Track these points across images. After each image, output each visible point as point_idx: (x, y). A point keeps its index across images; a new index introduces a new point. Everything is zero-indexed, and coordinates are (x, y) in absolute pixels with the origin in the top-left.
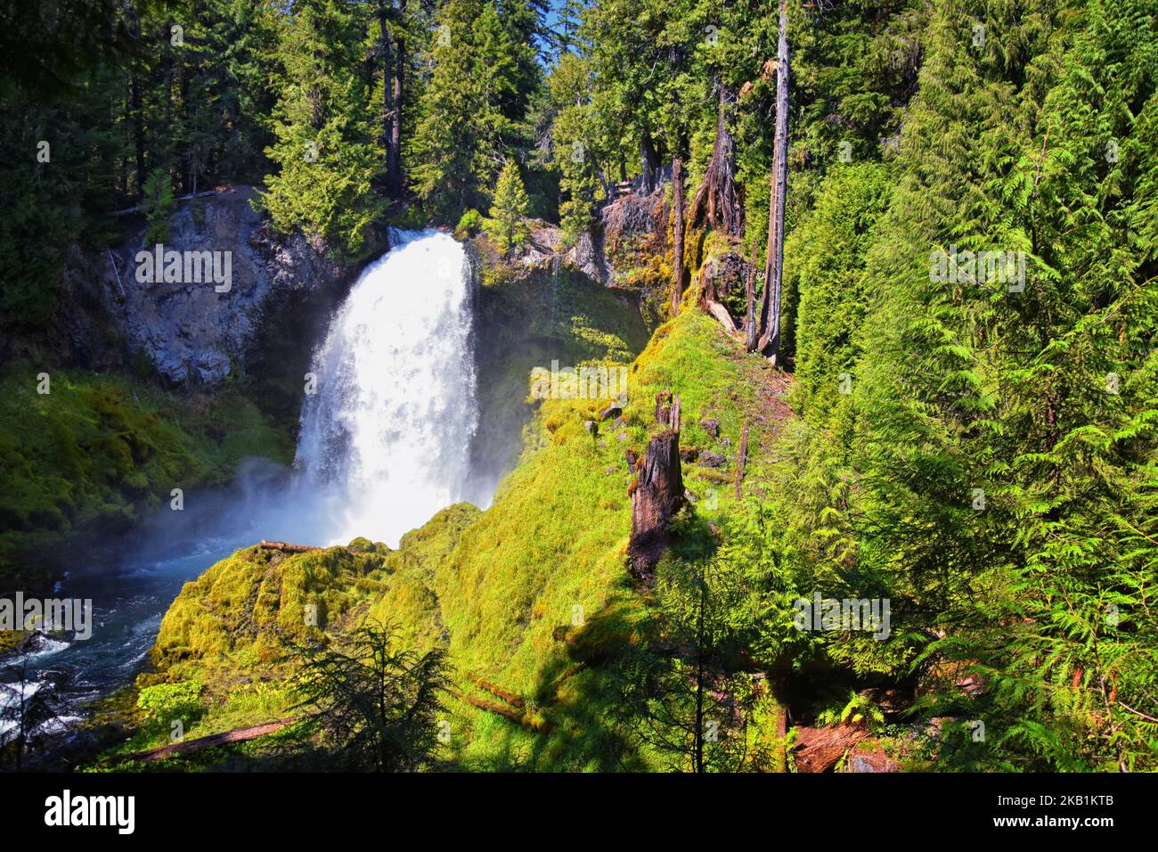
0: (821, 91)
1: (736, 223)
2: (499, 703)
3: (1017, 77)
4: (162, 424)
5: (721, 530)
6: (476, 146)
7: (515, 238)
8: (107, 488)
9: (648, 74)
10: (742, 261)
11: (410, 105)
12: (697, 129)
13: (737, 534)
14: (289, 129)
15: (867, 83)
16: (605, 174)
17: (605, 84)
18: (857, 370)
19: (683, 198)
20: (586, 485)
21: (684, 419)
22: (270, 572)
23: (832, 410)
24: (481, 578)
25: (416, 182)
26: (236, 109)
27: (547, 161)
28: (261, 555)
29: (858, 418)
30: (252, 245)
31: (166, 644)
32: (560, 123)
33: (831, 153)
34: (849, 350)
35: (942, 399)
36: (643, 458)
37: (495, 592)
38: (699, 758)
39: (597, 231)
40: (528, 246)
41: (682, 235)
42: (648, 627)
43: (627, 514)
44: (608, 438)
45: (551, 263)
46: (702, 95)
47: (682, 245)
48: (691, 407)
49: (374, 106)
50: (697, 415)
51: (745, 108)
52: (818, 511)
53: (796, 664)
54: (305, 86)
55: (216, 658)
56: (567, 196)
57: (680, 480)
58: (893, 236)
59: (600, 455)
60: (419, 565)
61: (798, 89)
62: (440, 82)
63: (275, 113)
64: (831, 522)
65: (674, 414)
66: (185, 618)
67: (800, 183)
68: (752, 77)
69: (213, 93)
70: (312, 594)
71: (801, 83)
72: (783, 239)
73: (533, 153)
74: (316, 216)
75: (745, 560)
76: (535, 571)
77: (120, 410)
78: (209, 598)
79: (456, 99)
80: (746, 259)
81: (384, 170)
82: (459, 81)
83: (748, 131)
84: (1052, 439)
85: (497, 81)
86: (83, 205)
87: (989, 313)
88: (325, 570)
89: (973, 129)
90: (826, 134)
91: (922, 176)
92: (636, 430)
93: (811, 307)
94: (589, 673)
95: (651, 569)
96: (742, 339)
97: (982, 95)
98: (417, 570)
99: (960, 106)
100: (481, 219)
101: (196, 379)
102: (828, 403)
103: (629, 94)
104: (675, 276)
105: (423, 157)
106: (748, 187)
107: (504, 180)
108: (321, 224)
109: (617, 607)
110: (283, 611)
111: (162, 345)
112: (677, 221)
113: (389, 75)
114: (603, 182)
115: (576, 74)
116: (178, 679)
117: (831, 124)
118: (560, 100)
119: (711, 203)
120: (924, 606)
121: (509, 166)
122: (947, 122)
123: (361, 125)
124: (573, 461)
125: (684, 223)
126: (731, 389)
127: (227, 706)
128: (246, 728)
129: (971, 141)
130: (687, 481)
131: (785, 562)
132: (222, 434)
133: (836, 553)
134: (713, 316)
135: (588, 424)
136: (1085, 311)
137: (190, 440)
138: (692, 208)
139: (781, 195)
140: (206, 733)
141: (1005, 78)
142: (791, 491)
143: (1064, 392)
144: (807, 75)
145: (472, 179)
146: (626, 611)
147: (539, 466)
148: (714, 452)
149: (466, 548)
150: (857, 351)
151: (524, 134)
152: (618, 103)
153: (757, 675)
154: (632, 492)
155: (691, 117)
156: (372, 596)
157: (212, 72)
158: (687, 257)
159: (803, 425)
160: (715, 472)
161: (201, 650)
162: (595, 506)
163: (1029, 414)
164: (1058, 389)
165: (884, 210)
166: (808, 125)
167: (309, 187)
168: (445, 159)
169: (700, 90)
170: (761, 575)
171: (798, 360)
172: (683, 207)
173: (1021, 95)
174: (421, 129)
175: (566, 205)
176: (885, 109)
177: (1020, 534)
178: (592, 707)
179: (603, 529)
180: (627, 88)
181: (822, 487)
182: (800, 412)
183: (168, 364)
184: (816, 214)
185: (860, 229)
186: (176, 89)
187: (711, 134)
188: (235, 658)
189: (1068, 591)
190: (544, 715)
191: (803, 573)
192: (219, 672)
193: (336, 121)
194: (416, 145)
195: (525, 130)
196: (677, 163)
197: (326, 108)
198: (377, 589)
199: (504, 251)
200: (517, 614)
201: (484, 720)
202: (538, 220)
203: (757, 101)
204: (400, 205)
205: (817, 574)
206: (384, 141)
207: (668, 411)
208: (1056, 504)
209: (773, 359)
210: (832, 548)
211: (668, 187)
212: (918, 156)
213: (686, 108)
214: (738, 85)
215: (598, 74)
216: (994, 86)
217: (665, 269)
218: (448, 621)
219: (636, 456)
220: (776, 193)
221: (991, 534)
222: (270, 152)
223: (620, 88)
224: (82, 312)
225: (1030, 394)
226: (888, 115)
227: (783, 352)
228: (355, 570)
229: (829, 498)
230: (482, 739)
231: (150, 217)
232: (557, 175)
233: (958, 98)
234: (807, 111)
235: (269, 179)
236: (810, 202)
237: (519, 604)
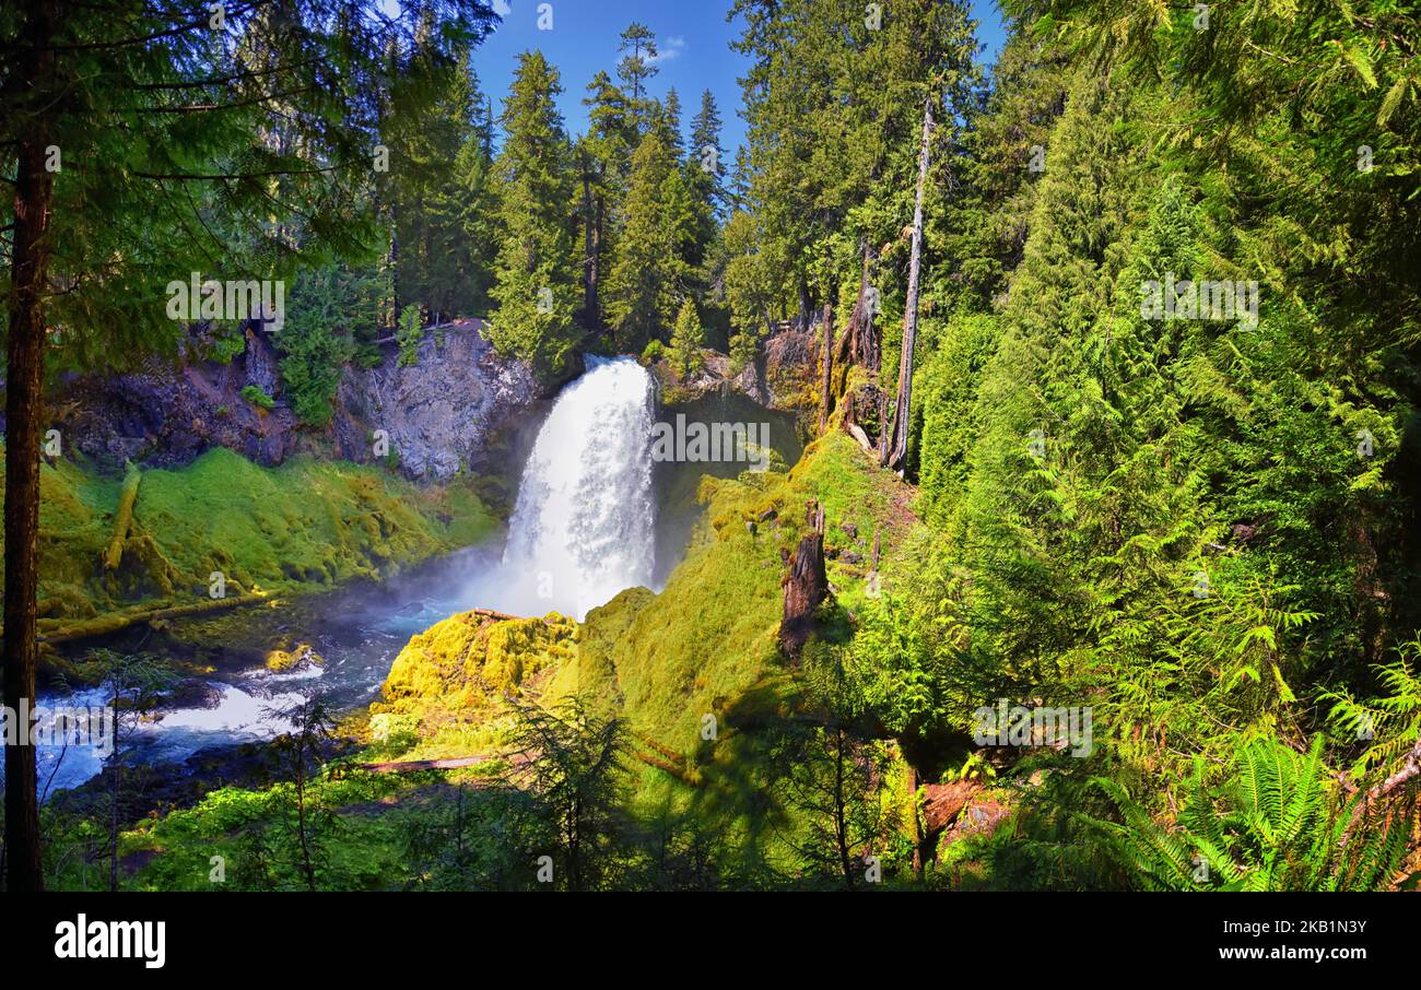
0: (947, 254)
1: (873, 359)
2: (663, 760)
3: (1098, 257)
4: (404, 508)
5: (858, 618)
6: (660, 287)
7: (691, 364)
8: (360, 555)
9: (807, 231)
10: (878, 391)
11: (606, 252)
12: (845, 280)
13: (871, 622)
14: (508, 273)
15: (984, 250)
16: (769, 313)
17: (770, 238)
18: (969, 484)
19: (832, 336)
20: (745, 576)
21: (828, 522)
22: (480, 633)
23: (949, 517)
24: (652, 651)
25: (610, 316)
26: (467, 258)
27: (720, 301)
28: (474, 621)
29: (970, 523)
30: (480, 367)
31: (395, 683)
32: (731, 269)
33: (953, 305)
34: (963, 467)
35: (1034, 513)
36: (795, 555)
37: (664, 664)
38: (841, 819)
39: (760, 361)
40: (702, 372)
41: (830, 368)
42: (795, 700)
43: (779, 602)
44: (765, 537)
45: (721, 386)
46: (851, 252)
47: (829, 377)
48: (833, 513)
49: (577, 253)
50: (838, 520)
51: (885, 264)
52: (937, 602)
53: (923, 732)
54: (522, 238)
55: (432, 699)
56: (736, 331)
57: (824, 574)
58: (999, 375)
59: (758, 551)
60: (601, 637)
61: (929, 251)
62: (632, 233)
63: (498, 261)
64: (949, 612)
65: (819, 518)
66: (411, 663)
67: (927, 328)
68: (892, 239)
69: (450, 246)
70: (512, 655)
71: (931, 246)
72: (912, 374)
73: (708, 293)
74: (527, 344)
75: (877, 644)
76: (700, 648)
77: (373, 494)
78: (430, 650)
79: (645, 247)
80: (881, 389)
81: (584, 306)
82: (647, 233)
83: (887, 283)
84: (1117, 544)
85: (679, 233)
86: (355, 335)
87: (1069, 444)
88: (524, 636)
89: (1064, 294)
90: (949, 289)
91: (1024, 328)
92: (789, 530)
93: (932, 430)
94: (742, 738)
95: (798, 650)
96: (876, 456)
97: (1071, 267)
98: (598, 642)
99: (1055, 275)
100: (663, 348)
101: (433, 473)
102: (946, 511)
103: (790, 247)
104: (823, 403)
105: (616, 295)
106: (885, 329)
107: (683, 315)
108: (531, 350)
109: (768, 681)
110: (487, 666)
111: (408, 445)
112: (826, 356)
113: (590, 227)
114: (767, 319)
115: (746, 229)
116: (402, 711)
117: (954, 281)
118: (732, 250)
119: (854, 342)
120: (1021, 682)
121: (688, 304)
122: (1044, 287)
123: (565, 269)
124: (734, 555)
125: (831, 358)
126: (866, 498)
127: (437, 739)
128: (450, 759)
129: (1062, 303)
130: (830, 576)
131: (911, 645)
132: (450, 518)
133: (953, 637)
134: (853, 436)
135: (749, 524)
136: (1144, 441)
137: (425, 522)
138: (838, 345)
139: (911, 338)
140: (419, 759)
141: (1089, 257)
142: (914, 585)
143: (1125, 508)
144: (937, 240)
145: (657, 314)
146: (776, 685)
147: (706, 559)
148: (853, 550)
149: (641, 625)
150: (970, 468)
151: (701, 277)
152: (781, 254)
153: (891, 742)
154: (785, 583)
155: (841, 269)
156: (560, 661)
157: (450, 230)
158: (833, 386)
159: (925, 529)
160: (853, 568)
161: (421, 690)
162: (752, 595)
163: (1099, 526)
164: (1122, 505)
165: (993, 353)
166: (936, 281)
167: (522, 320)
168: (635, 297)
169: (849, 247)
170: (892, 656)
171: (921, 474)
172: (831, 344)
173: (1101, 271)
174: (615, 272)
175: (736, 338)
176: (998, 272)
177: (1093, 621)
178: (745, 767)
179: (758, 614)
180: (788, 242)
181: (940, 582)
182: (923, 519)
183: (411, 460)
184: (939, 354)
185: (974, 368)
186: (423, 244)
187: (856, 285)
188: (446, 701)
189: (1130, 665)
190: (702, 773)
191: (926, 654)
192: (433, 710)
193: (545, 266)
194: (610, 285)
195: (702, 274)
196: (827, 307)
197: (538, 255)
198: (565, 656)
199: (682, 376)
200: (683, 684)
201: (650, 774)
202: (711, 350)
203: (895, 259)
204: (596, 335)
205: (937, 654)
206: (584, 282)
207: (814, 517)
208: (1120, 596)
209: (901, 474)
210: (950, 633)
211: (819, 327)
212: (1021, 311)
213: (837, 262)
214: (880, 245)
215: (764, 229)
216: (1081, 262)
217: (815, 396)
218: (623, 687)
219: (789, 553)
220: (908, 335)
221: (1071, 622)
222: (492, 293)
223: (783, 242)
224: (351, 417)
225: (1100, 509)
226: (1000, 277)
227: (910, 467)
228: (548, 638)
229: (946, 591)
230: (648, 789)
231: (403, 344)
232: (728, 312)
233: (1054, 268)
234: (935, 269)
235: (492, 314)
236: (935, 344)
237: (684, 676)
